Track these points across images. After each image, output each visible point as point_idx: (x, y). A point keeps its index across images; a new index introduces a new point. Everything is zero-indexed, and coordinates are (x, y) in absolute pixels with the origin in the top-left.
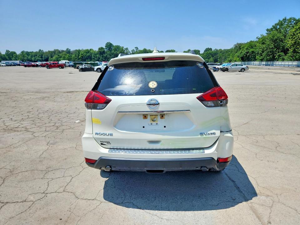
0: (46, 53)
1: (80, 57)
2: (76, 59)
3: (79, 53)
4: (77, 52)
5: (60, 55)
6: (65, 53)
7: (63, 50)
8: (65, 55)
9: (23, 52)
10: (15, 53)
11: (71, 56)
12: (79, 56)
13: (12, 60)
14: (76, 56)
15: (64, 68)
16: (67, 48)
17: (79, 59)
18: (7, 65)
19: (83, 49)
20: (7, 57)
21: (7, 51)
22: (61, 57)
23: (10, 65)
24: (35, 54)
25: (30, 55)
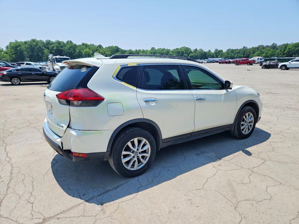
0: (250, 49)
1: (285, 52)
2: (281, 54)
3: (286, 47)
4: (284, 47)
5: (263, 50)
6: (269, 48)
7: (268, 45)
8: (269, 50)
9: (228, 50)
10: (222, 51)
11: (275, 52)
12: (285, 50)
13: (218, 58)
14: (281, 51)
15: (253, 65)
16: (273, 43)
17: (284, 54)
18: (208, 62)
19: (292, 43)
20: (215, 55)
21: (216, 50)
22: (263, 53)
23: (210, 62)
24: (239, 51)
25: (234, 52)
